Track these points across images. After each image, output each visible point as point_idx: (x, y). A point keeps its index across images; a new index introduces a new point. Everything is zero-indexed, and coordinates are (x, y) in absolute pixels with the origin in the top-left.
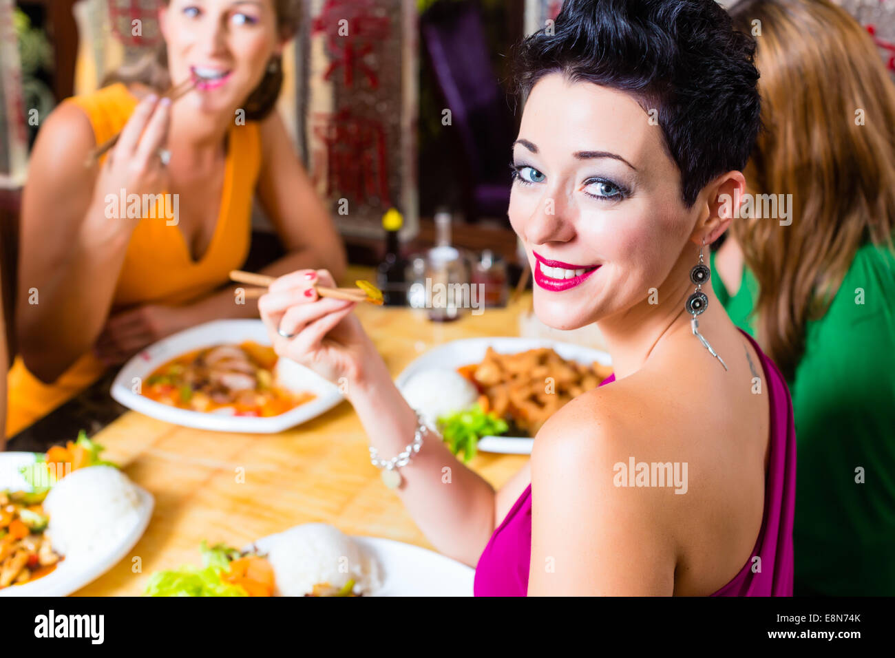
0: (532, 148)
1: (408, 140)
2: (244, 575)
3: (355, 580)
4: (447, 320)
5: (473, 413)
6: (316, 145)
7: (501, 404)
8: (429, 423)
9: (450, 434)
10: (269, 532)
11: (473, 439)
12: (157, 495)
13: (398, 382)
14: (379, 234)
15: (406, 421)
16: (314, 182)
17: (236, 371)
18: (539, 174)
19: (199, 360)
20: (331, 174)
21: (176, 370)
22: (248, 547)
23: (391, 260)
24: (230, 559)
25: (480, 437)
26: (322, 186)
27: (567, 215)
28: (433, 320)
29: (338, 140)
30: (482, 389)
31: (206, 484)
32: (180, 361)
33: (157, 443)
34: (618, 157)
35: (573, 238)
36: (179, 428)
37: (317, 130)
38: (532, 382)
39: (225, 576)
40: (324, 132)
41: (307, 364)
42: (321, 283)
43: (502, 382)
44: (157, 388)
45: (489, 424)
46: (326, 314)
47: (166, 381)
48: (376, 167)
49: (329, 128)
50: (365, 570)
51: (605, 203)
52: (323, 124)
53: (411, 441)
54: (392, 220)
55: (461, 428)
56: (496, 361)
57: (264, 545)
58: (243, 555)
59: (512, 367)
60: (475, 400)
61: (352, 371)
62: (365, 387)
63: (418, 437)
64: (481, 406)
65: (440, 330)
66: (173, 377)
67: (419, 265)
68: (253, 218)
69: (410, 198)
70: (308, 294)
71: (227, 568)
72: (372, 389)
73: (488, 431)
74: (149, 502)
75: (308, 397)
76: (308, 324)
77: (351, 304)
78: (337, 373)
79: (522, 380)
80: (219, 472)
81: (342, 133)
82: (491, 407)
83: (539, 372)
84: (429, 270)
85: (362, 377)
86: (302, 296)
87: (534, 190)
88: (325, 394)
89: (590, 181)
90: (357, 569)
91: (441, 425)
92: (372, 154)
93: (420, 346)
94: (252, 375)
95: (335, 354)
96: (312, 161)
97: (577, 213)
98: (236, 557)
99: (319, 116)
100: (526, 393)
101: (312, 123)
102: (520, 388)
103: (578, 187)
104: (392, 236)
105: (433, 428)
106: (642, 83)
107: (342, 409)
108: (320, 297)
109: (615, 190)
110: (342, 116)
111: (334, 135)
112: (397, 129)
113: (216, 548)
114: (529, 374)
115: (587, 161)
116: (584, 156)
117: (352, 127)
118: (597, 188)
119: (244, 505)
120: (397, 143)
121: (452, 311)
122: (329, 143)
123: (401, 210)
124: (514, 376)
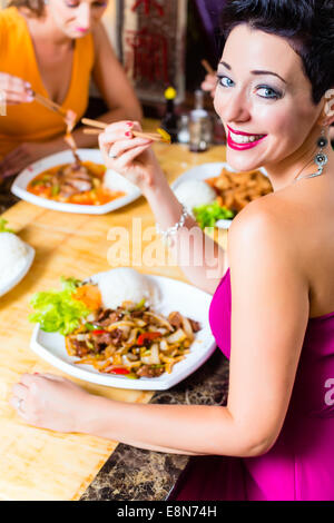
0: (228, 67)
1: (180, 46)
2: (85, 295)
3: (146, 299)
4: (200, 151)
5: (214, 206)
6: (127, 49)
7: (229, 201)
8: (189, 211)
9: (200, 217)
10: (98, 271)
11: (213, 220)
12: (36, 248)
13: (172, 187)
14: (163, 100)
15: (176, 210)
16: (126, 70)
17: (80, 179)
18: (232, 82)
19: (59, 173)
20: (135, 66)
21: (47, 177)
22: (87, 280)
23: (169, 116)
24: (77, 286)
25: (217, 220)
26: (130, 73)
27: (245, 106)
28: (192, 151)
29: (140, 46)
30: (219, 192)
31: (64, 242)
32: (49, 172)
33: (37, 218)
34: (276, 75)
35: (249, 119)
36: (47, 211)
37: (128, 40)
38: (247, 189)
39: (74, 296)
40: (132, 41)
41: (122, 174)
42: (134, 129)
43: (230, 188)
44: (37, 188)
45: (222, 213)
46: (136, 147)
47: (42, 184)
48: (161, 62)
49: (135, 39)
50: (151, 294)
51: (267, 100)
52: (131, 36)
53: (178, 220)
54: (170, 93)
55: (207, 215)
56: (228, 176)
57: (95, 278)
58: (84, 284)
59: (237, 180)
60: (215, 199)
61: (148, 180)
62: (154, 189)
63: (182, 219)
64: (218, 202)
65: (196, 157)
66: (45, 182)
67: (185, 119)
68: (90, 90)
69: (180, 79)
70: (127, 134)
71: (75, 291)
72: (158, 191)
73: (221, 217)
74: (33, 252)
75: (120, 194)
76: (126, 151)
77: (151, 142)
78: (139, 180)
79: (242, 187)
80: (71, 235)
81: (143, 42)
82: (224, 203)
83: (251, 183)
84: (191, 122)
85: (152, 183)
86: (124, 135)
87: (228, 91)
88: (131, 192)
89: (259, 87)
90: (147, 294)
91: (195, 213)
92: (160, 54)
93: (184, 165)
94: (90, 181)
95: (138, 169)
96: (125, 58)
97: (251, 106)
98: (80, 285)
99: (129, 32)
100: (244, 195)
101: (125, 36)
102: (240, 192)
103: (253, 90)
104: (170, 102)
105: (191, 214)
106: (292, 33)
107: (140, 201)
108: (134, 137)
109: (273, 94)
110: (142, 32)
111: (138, 43)
112: (174, 40)
113: (69, 280)
114: (245, 184)
115: (258, 76)
116: (257, 73)
117: (148, 38)
118: (263, 92)
119: (84, 255)
120: (174, 48)
121: (203, 145)
122: (135, 47)
123: (175, 87)
124: (237, 185)
